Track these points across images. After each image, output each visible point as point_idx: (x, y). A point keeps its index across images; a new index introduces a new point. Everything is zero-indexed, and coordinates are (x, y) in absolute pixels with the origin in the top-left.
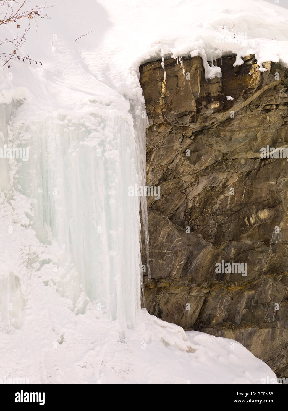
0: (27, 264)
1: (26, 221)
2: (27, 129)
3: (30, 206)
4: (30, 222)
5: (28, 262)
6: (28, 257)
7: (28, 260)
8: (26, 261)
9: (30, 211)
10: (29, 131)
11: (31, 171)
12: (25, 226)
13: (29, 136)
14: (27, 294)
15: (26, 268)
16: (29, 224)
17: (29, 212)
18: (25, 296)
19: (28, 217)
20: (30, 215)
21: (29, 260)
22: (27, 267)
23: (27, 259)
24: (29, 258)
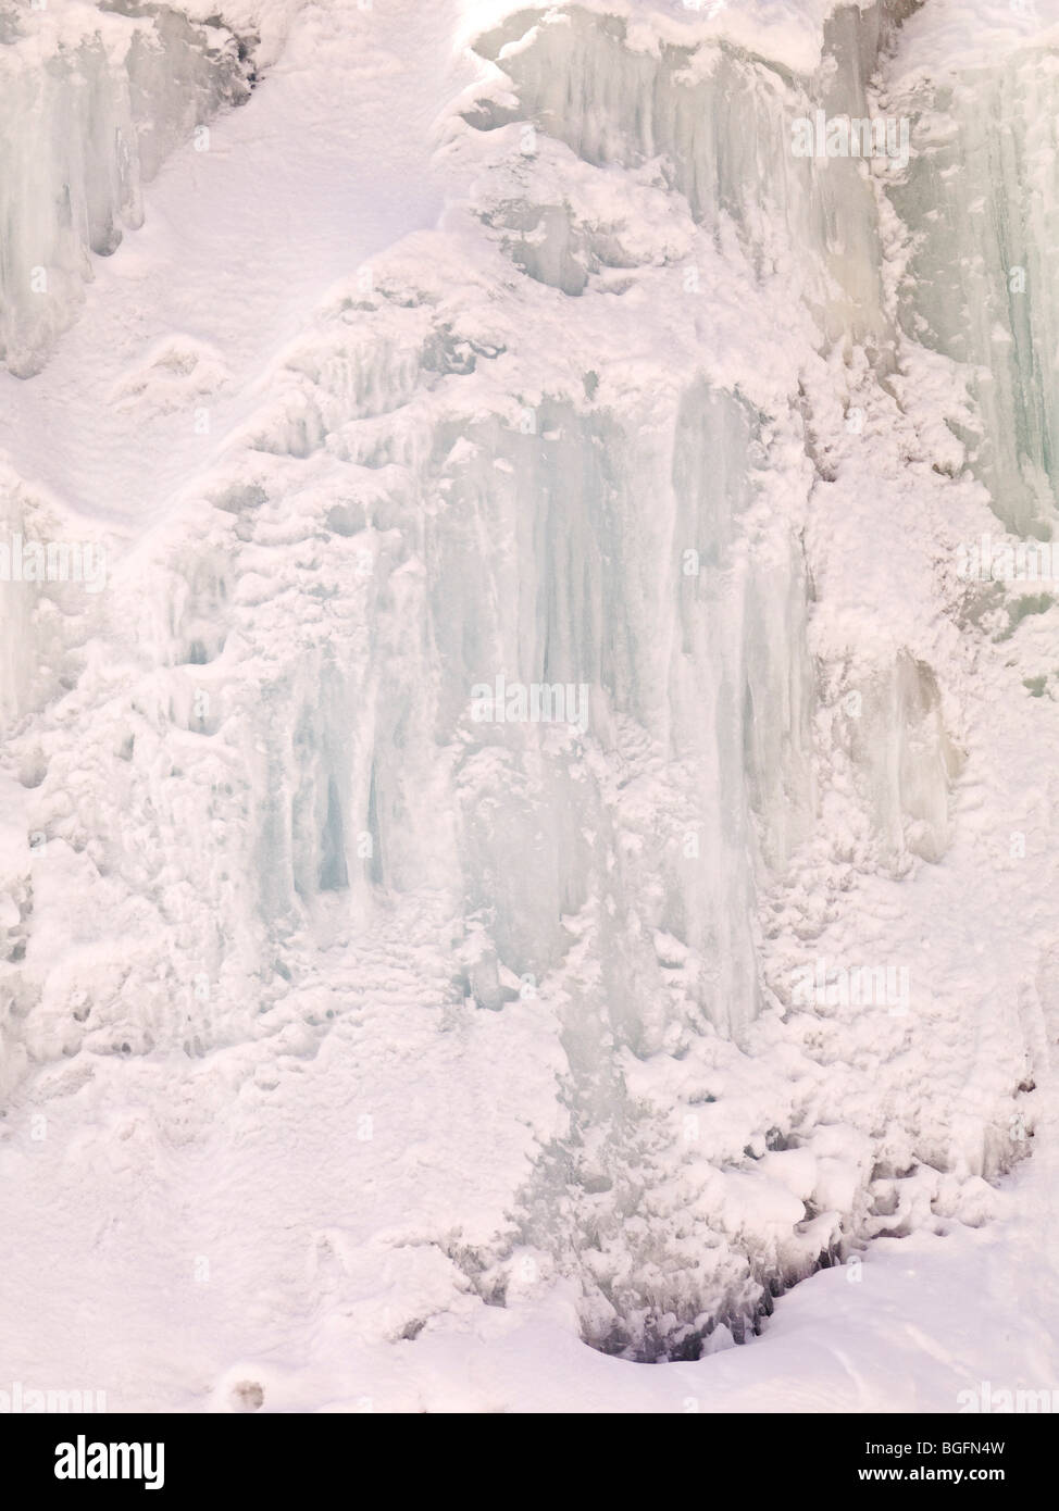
0: (961, 615)
1: (952, 453)
2: (944, 101)
3: (965, 396)
4: (966, 456)
5: (965, 607)
6: (963, 591)
7: (963, 599)
8: (956, 604)
9: (964, 412)
10: (952, 107)
11: (964, 262)
12: (950, 473)
13: (953, 127)
14: (966, 728)
15: (955, 631)
16: (964, 465)
17: (963, 416)
18: (958, 738)
19: (959, 438)
20: (964, 428)
21: (967, 601)
22: (962, 627)
23: (961, 596)
24: (967, 593)
